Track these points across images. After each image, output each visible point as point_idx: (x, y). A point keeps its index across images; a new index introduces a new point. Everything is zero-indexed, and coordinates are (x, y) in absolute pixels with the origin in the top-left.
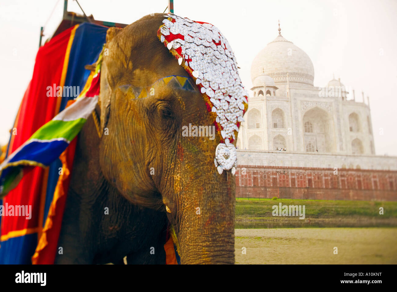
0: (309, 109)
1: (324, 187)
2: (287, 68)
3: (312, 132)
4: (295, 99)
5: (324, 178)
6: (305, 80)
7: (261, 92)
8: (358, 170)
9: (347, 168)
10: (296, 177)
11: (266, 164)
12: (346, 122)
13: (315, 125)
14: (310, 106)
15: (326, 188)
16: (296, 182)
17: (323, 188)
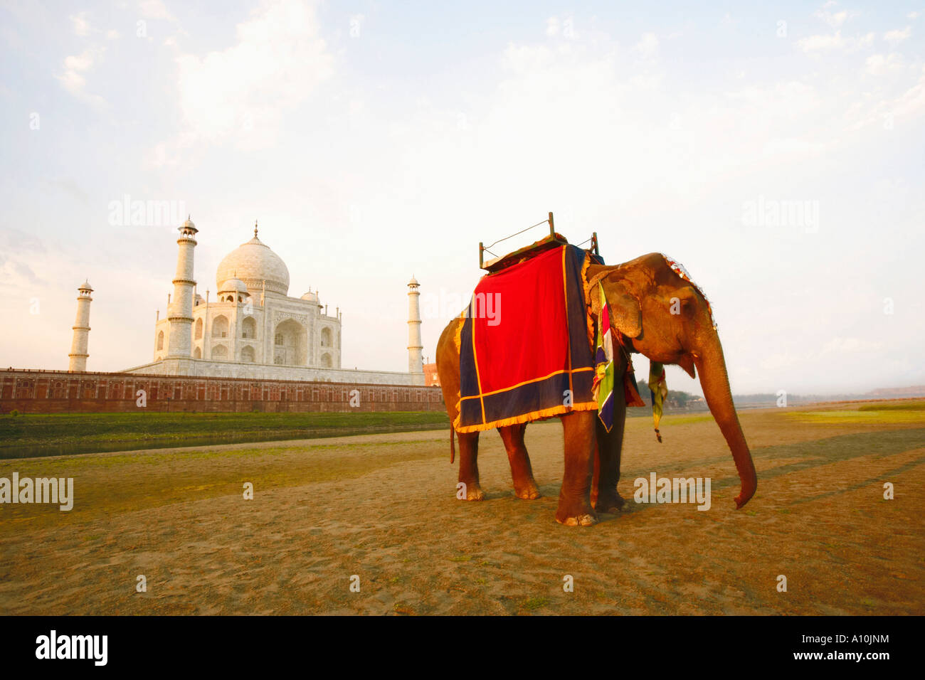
0: (283, 320)
1: (297, 400)
2: (261, 275)
3: (282, 344)
4: (269, 309)
5: (297, 391)
6: (280, 290)
7: (230, 298)
8: (329, 383)
9: (319, 380)
10: (269, 390)
11: (235, 376)
12: (318, 335)
13: (286, 338)
14: (286, 317)
15: (299, 401)
16: (269, 395)
17: (295, 401)
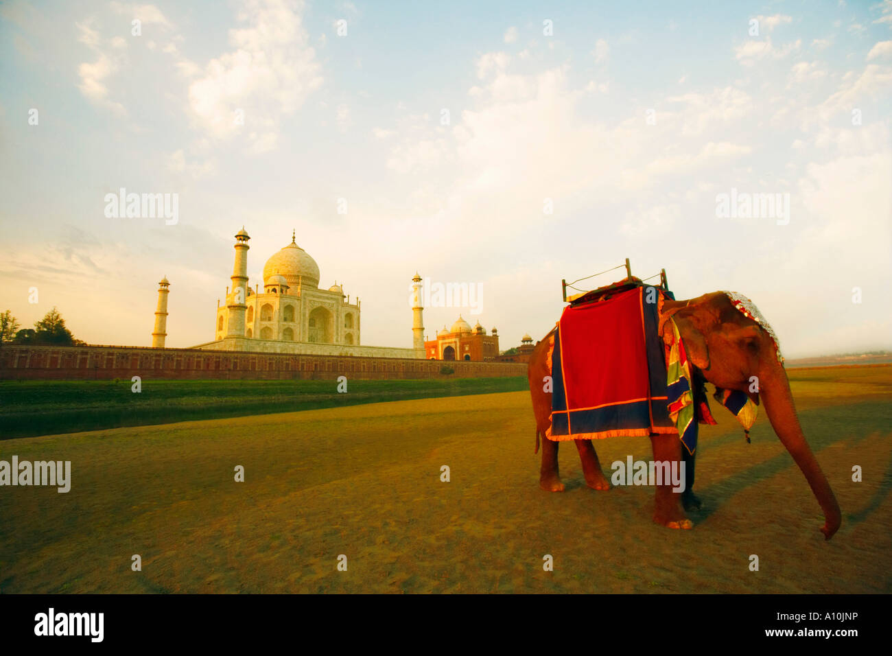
0: (315, 307)
2: (298, 272)
3: (314, 326)
4: (305, 298)
5: (327, 363)
6: (312, 283)
7: (274, 290)
8: (352, 357)
9: (343, 355)
10: (305, 363)
11: (279, 351)
12: (343, 319)
13: (317, 321)
14: (317, 305)
15: (328, 371)
16: (305, 367)
17: (326, 371)
